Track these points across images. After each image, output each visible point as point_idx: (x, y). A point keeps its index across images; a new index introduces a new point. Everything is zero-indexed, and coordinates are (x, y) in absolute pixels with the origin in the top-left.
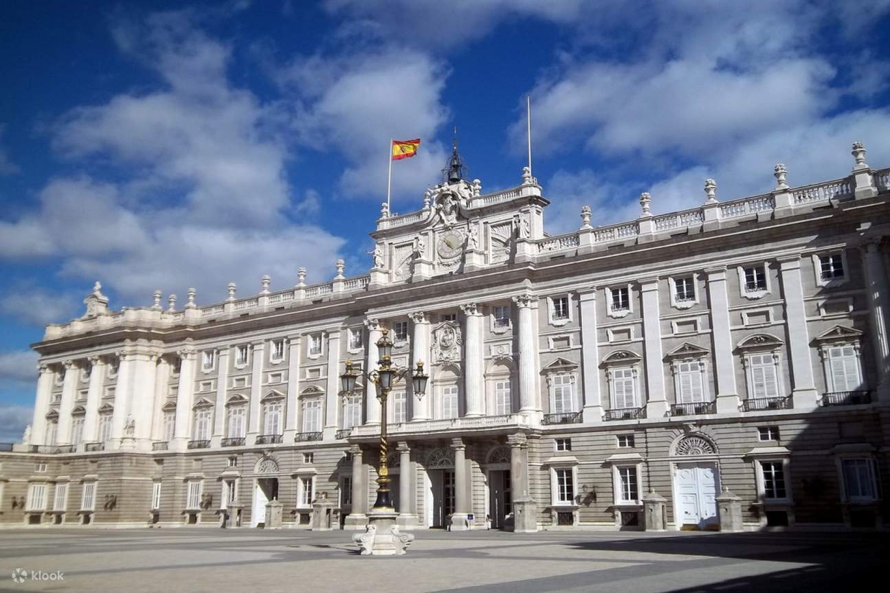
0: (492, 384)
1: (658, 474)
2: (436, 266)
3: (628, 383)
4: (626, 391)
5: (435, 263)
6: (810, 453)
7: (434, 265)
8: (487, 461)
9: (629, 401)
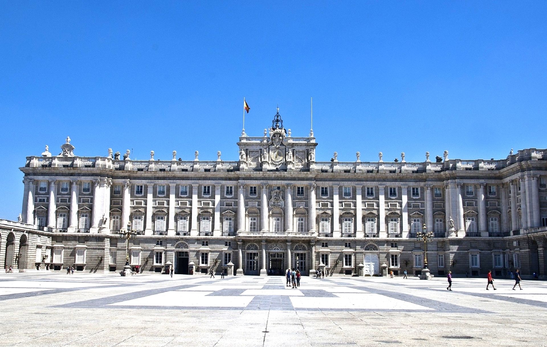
0: (295, 219)
1: (359, 257)
2: (270, 164)
3: (349, 224)
4: (349, 227)
5: (270, 162)
6: (406, 252)
7: (269, 164)
8: (294, 249)
9: (349, 230)
